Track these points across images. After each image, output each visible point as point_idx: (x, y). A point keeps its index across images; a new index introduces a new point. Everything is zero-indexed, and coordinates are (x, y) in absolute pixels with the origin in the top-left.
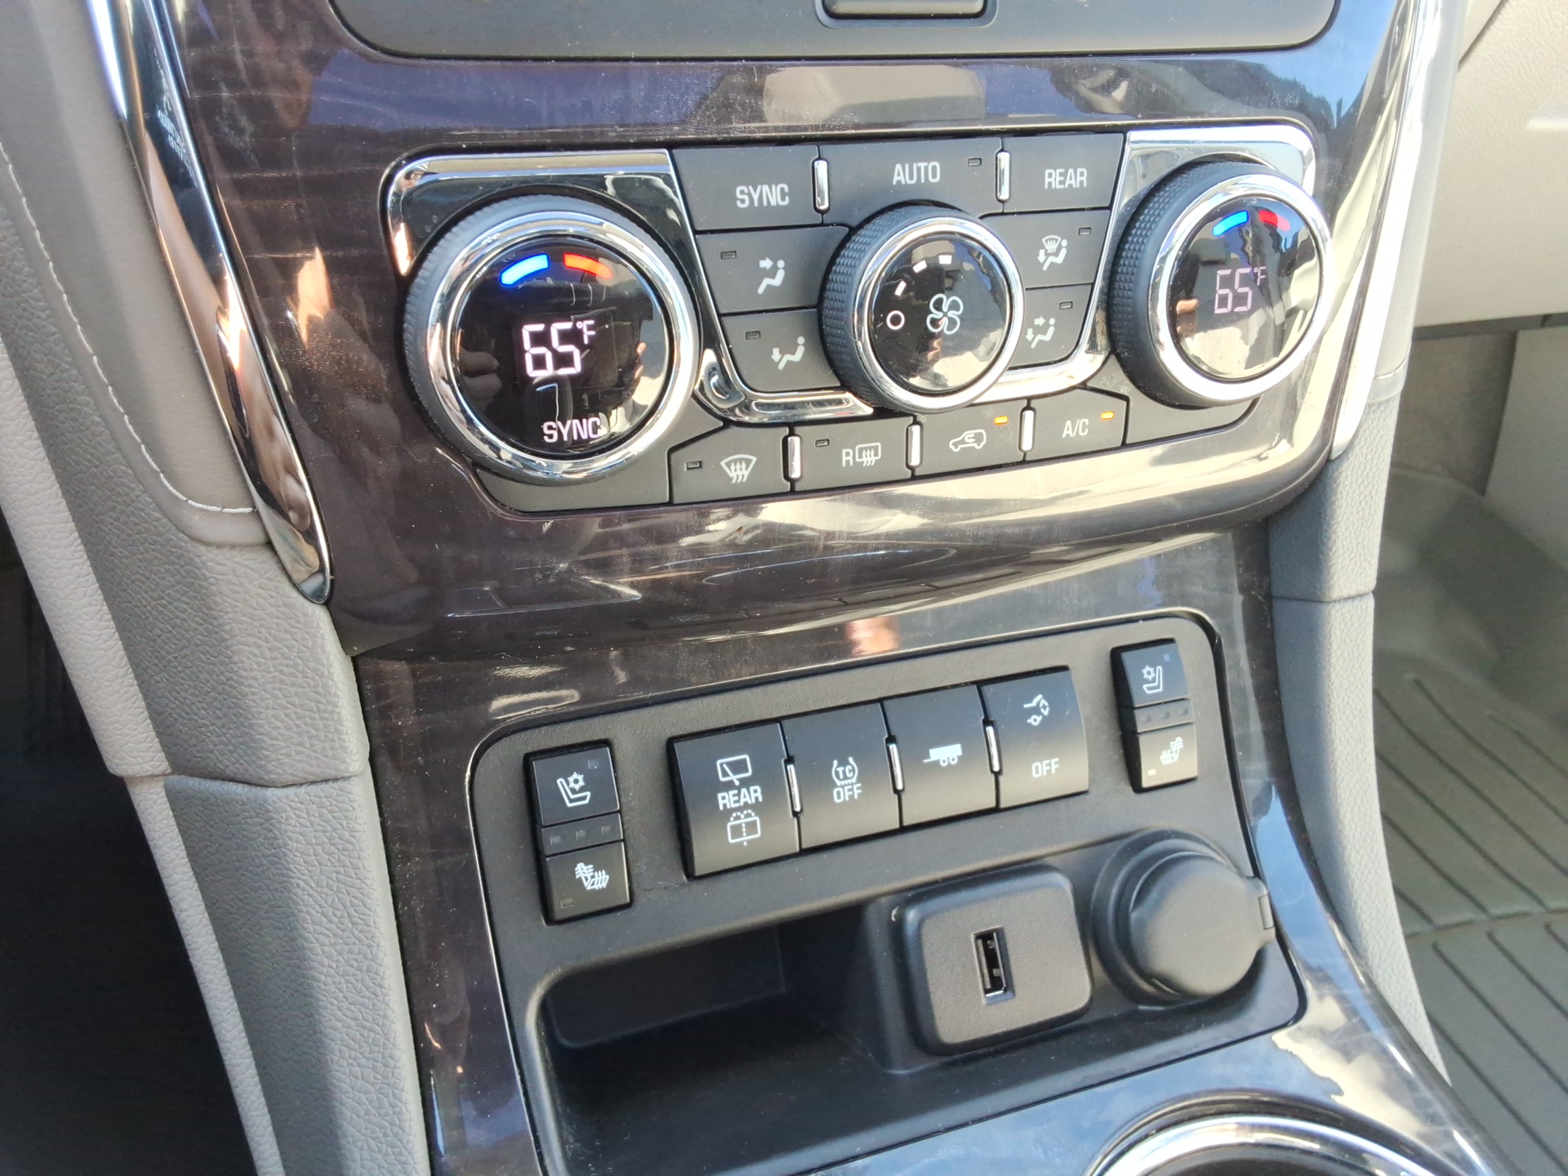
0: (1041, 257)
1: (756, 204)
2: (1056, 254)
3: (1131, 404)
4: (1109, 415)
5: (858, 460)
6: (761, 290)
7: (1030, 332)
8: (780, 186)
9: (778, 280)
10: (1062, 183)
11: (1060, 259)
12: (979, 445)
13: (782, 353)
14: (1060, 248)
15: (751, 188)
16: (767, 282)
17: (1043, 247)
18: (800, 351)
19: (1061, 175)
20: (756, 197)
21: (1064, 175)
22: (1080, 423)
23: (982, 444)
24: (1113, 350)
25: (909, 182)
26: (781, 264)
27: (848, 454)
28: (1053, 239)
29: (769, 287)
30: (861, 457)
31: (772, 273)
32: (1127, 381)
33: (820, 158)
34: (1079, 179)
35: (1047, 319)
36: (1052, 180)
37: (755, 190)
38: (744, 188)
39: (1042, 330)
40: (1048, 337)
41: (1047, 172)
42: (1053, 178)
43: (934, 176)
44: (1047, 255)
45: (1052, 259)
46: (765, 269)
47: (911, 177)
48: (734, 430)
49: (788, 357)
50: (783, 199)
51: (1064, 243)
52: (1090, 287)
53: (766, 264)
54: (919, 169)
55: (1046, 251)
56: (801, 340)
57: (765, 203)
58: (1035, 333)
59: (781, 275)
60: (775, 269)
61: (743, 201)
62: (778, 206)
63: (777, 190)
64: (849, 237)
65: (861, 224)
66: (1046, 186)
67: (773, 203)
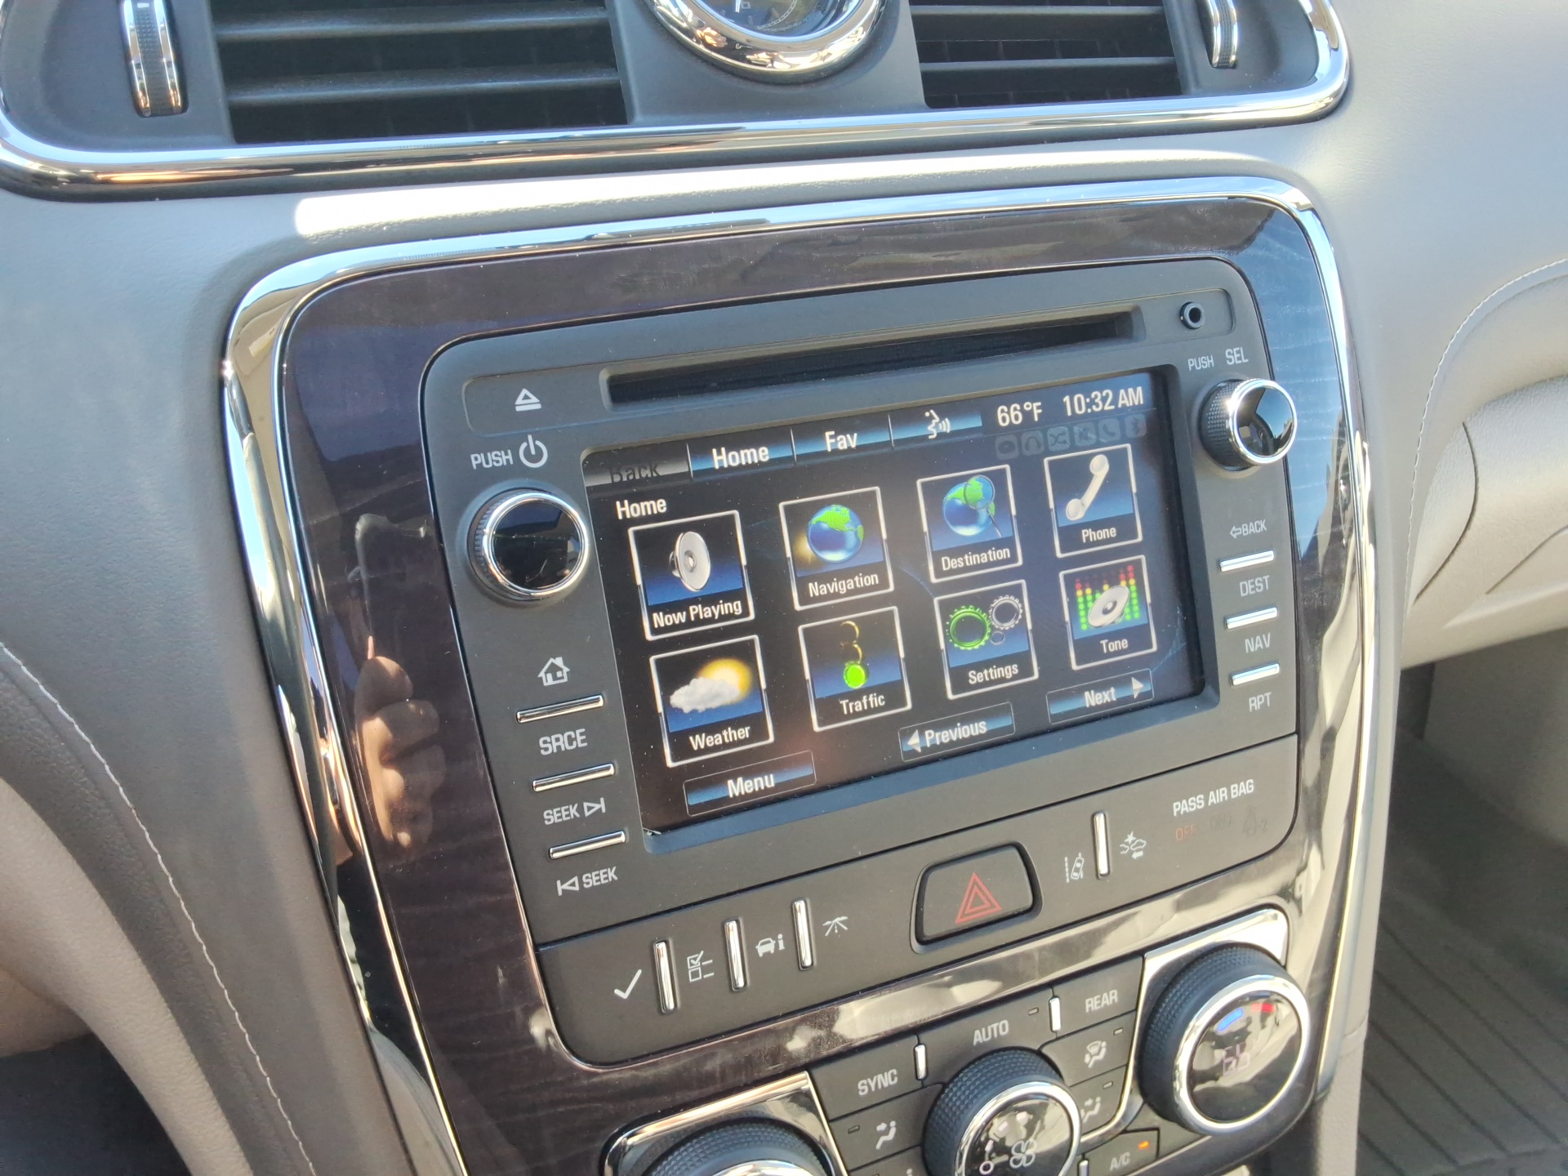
0: (1087, 1058)
1: (873, 1089)
2: (1098, 1054)
3: (1161, 1132)
4: (1145, 1144)
6: (878, 1146)
7: (1082, 1112)
8: (890, 1072)
9: (891, 1136)
10: (1099, 1004)
11: (1101, 1056)
14: (1100, 1049)
15: (869, 1080)
16: (883, 1139)
17: (1088, 1052)
19: (1098, 1000)
20: (873, 1085)
21: (1100, 999)
22: (1123, 1157)
24: (1147, 1101)
25: (986, 1040)
26: (893, 1124)
28: (1094, 1045)
29: (885, 1143)
31: (886, 1132)
32: (1156, 1117)
33: (919, 1044)
34: (1111, 998)
35: (1094, 1098)
36: (1091, 1005)
37: (872, 1080)
38: (865, 1081)
39: (1092, 1107)
40: (1096, 1111)
41: (1087, 1001)
43: (1004, 1030)
44: (1091, 1056)
45: (1096, 1058)
46: (881, 1131)
47: (987, 1036)
50: (893, 1080)
51: (1104, 1044)
52: (1124, 1068)
53: (882, 1127)
54: (992, 1030)
55: (1090, 1054)
56: (909, 1171)
57: (880, 1086)
58: (1086, 1112)
59: (893, 1132)
60: (889, 1128)
61: (863, 1091)
62: (889, 1086)
63: (888, 1075)
64: (942, 1091)
65: (951, 1080)
66: (1087, 1010)
67: (886, 1085)
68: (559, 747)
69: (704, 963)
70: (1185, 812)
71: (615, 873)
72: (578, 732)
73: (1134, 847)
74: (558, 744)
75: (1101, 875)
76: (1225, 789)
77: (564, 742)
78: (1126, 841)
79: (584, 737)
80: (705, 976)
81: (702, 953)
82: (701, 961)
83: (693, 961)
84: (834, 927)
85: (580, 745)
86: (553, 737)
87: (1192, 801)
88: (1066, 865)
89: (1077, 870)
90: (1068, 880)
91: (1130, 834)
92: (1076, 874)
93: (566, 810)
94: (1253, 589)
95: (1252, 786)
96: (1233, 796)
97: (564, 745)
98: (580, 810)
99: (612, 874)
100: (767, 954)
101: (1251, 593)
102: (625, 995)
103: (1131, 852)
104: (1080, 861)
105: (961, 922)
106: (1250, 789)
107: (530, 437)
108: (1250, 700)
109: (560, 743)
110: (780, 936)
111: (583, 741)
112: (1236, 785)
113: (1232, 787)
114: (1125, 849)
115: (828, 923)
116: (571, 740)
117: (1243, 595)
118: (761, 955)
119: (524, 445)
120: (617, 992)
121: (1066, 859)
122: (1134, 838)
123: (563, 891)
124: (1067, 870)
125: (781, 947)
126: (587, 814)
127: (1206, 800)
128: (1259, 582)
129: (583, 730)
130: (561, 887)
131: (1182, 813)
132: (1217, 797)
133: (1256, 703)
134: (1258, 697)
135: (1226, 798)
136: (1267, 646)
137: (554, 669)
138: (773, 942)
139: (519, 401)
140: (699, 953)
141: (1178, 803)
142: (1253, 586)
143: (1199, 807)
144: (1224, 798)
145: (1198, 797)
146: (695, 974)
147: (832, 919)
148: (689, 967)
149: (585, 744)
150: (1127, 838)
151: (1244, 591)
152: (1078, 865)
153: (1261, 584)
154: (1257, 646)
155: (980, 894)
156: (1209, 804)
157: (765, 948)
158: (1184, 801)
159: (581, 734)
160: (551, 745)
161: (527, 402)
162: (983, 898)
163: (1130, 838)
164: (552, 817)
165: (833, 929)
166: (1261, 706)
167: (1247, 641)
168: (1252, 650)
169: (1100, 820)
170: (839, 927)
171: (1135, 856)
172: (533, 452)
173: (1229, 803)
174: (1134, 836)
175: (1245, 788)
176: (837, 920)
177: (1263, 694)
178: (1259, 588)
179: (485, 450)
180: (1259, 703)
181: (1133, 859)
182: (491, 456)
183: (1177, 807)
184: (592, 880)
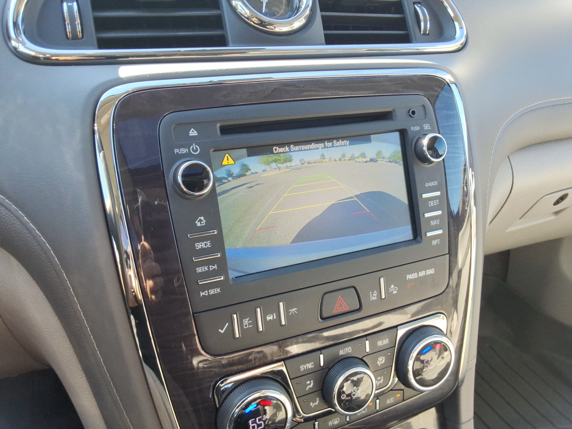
0: (378, 362)
1: (305, 369)
2: (382, 361)
3: (404, 391)
4: (399, 395)
5: (333, 423)
6: (307, 389)
8: (311, 363)
9: (311, 386)
10: (382, 344)
11: (383, 362)
12: (365, 411)
13: (313, 403)
14: (383, 359)
15: (304, 365)
16: (309, 387)
17: (378, 360)
18: (318, 402)
19: (382, 342)
20: (305, 367)
21: (383, 342)
22: (391, 399)
23: (366, 411)
24: (399, 379)
25: (344, 354)
26: (312, 381)
27: (330, 423)
28: (380, 358)
29: (309, 388)
30: (334, 422)
31: (310, 384)
32: (403, 386)
33: (321, 354)
34: (386, 342)
35: (381, 377)
36: (379, 344)
37: (305, 365)
38: (302, 366)
39: (380, 380)
40: (381, 381)
41: (378, 342)
42: (380, 343)
43: (350, 350)
44: (380, 362)
46: (308, 384)
47: (344, 352)
48: (301, 424)
49: (314, 404)
50: (312, 366)
51: (384, 358)
52: (391, 367)
53: (308, 382)
54: (346, 350)
56: (318, 399)
57: (308, 368)
58: (378, 381)
59: (312, 384)
60: (310, 383)
61: (302, 369)
62: (311, 368)
63: (310, 364)
64: (329, 371)
65: (332, 367)
66: (378, 345)
67: (310, 367)
68: (202, 247)
69: (249, 322)
70: (411, 278)
71: (220, 290)
72: (208, 242)
73: (394, 290)
74: (201, 246)
75: (383, 299)
76: (424, 271)
77: (203, 245)
78: (391, 287)
79: (210, 244)
80: (249, 326)
81: (248, 318)
82: (248, 321)
83: (245, 321)
84: (292, 312)
85: (209, 246)
86: (200, 243)
87: (413, 275)
88: (371, 294)
89: (374, 296)
90: (371, 300)
91: (392, 285)
92: (374, 298)
93: (204, 268)
94: (433, 204)
95: (434, 271)
96: (427, 274)
97: (204, 246)
98: (209, 268)
99: (219, 290)
100: (270, 320)
101: (433, 205)
102: (222, 332)
103: (393, 291)
104: (375, 293)
105: (335, 312)
106: (433, 272)
107: (194, 144)
108: (433, 241)
109: (202, 245)
110: (274, 314)
111: (210, 245)
112: (428, 270)
113: (427, 271)
114: (391, 290)
115: (291, 310)
116: (206, 245)
117: (430, 206)
118: (268, 320)
119: (192, 147)
120: (220, 330)
121: (371, 292)
122: (394, 287)
123: (202, 295)
124: (371, 296)
125: (275, 318)
126: (211, 269)
127: (418, 275)
128: (435, 202)
129: (210, 241)
130: (202, 294)
131: (410, 279)
132: (422, 274)
133: (434, 242)
134: (435, 241)
135: (425, 275)
136: (438, 223)
137: (200, 221)
138: (272, 316)
139: (191, 132)
140: (247, 318)
141: (409, 275)
142: (433, 203)
143: (416, 277)
144: (424, 274)
145: (415, 274)
146: (246, 326)
147: (292, 309)
148: (244, 323)
149: (210, 246)
150: (391, 286)
151: (430, 205)
152: (375, 295)
153: (436, 203)
154: (435, 223)
155: (341, 302)
156: (419, 276)
157: (269, 318)
158: (410, 275)
159: (209, 243)
160: (199, 246)
161: (193, 133)
162: (343, 304)
163: (392, 286)
164: (199, 270)
165: (292, 313)
166: (436, 244)
167: (431, 221)
168: (433, 224)
169: (382, 280)
170: (294, 312)
171: (394, 292)
172: (195, 149)
173: (426, 276)
174: (394, 286)
175: (431, 271)
176: (294, 309)
177: (437, 240)
178: (435, 204)
179: (179, 147)
180: (436, 243)
181: (393, 294)
182: (181, 150)
183: (408, 277)
184: (212, 292)
